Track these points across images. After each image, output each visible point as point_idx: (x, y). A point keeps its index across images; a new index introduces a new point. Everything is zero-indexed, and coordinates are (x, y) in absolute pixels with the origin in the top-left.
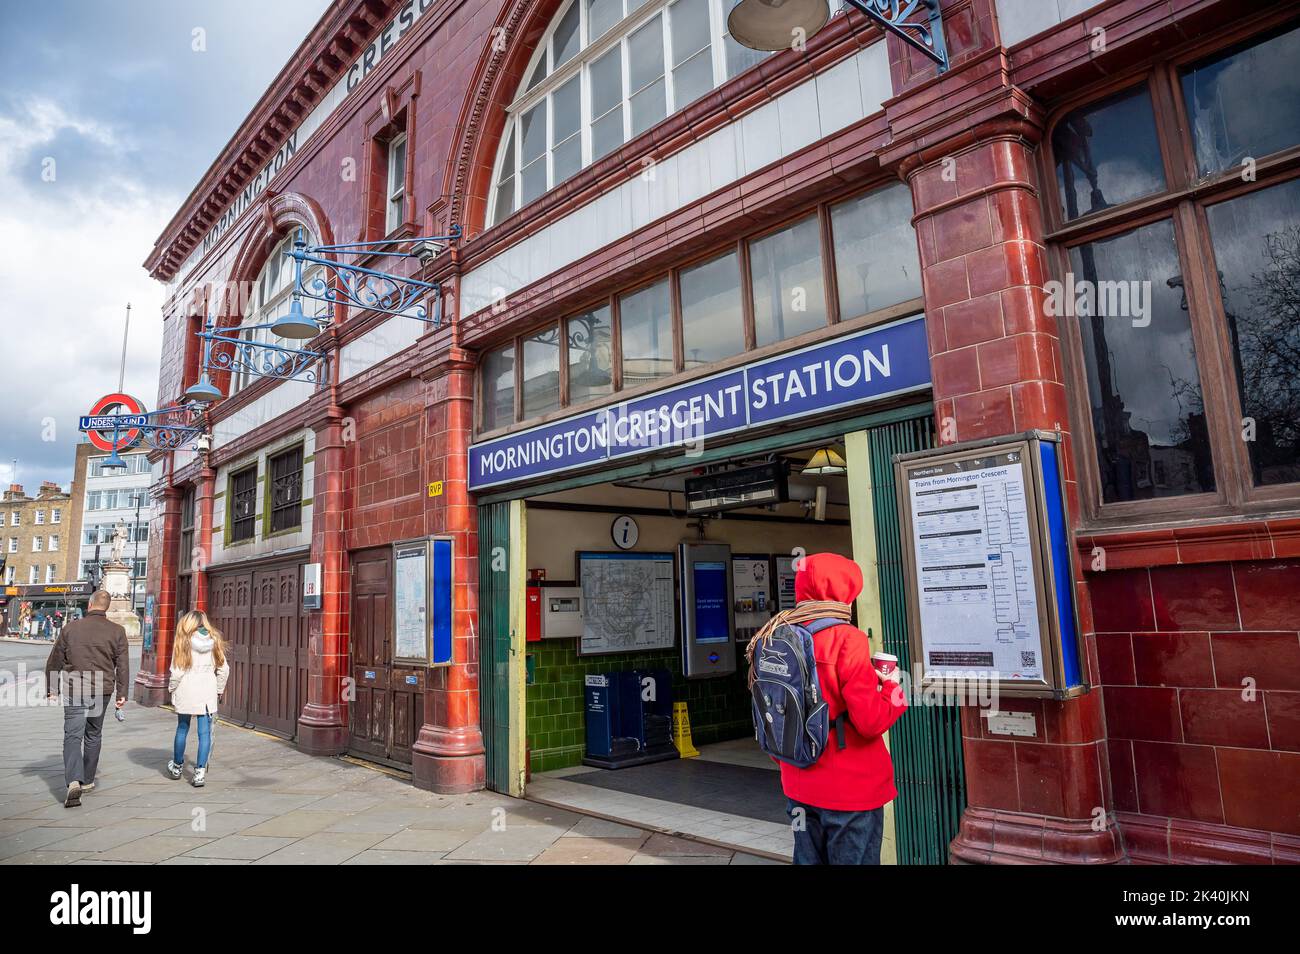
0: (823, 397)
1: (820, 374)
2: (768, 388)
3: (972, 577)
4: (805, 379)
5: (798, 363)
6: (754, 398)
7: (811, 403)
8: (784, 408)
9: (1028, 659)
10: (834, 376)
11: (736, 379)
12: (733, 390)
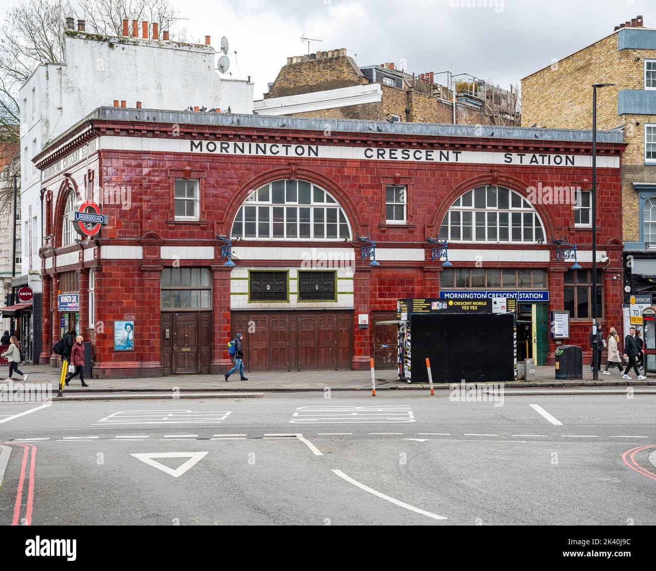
0: (532, 299)
1: (532, 295)
2: (523, 295)
3: (561, 326)
4: (529, 296)
5: (528, 293)
6: (520, 296)
7: (530, 299)
8: (525, 299)
9: (566, 335)
10: (534, 296)
11: (517, 293)
12: (516, 294)
